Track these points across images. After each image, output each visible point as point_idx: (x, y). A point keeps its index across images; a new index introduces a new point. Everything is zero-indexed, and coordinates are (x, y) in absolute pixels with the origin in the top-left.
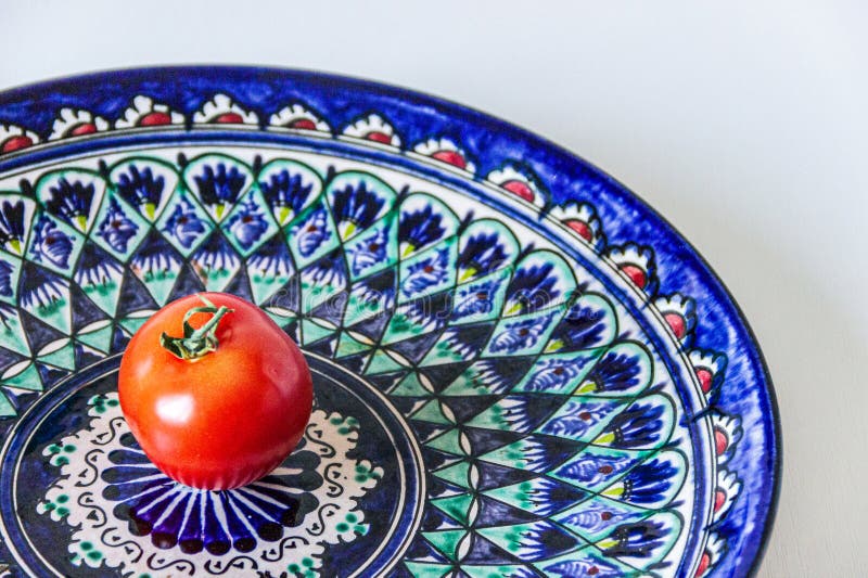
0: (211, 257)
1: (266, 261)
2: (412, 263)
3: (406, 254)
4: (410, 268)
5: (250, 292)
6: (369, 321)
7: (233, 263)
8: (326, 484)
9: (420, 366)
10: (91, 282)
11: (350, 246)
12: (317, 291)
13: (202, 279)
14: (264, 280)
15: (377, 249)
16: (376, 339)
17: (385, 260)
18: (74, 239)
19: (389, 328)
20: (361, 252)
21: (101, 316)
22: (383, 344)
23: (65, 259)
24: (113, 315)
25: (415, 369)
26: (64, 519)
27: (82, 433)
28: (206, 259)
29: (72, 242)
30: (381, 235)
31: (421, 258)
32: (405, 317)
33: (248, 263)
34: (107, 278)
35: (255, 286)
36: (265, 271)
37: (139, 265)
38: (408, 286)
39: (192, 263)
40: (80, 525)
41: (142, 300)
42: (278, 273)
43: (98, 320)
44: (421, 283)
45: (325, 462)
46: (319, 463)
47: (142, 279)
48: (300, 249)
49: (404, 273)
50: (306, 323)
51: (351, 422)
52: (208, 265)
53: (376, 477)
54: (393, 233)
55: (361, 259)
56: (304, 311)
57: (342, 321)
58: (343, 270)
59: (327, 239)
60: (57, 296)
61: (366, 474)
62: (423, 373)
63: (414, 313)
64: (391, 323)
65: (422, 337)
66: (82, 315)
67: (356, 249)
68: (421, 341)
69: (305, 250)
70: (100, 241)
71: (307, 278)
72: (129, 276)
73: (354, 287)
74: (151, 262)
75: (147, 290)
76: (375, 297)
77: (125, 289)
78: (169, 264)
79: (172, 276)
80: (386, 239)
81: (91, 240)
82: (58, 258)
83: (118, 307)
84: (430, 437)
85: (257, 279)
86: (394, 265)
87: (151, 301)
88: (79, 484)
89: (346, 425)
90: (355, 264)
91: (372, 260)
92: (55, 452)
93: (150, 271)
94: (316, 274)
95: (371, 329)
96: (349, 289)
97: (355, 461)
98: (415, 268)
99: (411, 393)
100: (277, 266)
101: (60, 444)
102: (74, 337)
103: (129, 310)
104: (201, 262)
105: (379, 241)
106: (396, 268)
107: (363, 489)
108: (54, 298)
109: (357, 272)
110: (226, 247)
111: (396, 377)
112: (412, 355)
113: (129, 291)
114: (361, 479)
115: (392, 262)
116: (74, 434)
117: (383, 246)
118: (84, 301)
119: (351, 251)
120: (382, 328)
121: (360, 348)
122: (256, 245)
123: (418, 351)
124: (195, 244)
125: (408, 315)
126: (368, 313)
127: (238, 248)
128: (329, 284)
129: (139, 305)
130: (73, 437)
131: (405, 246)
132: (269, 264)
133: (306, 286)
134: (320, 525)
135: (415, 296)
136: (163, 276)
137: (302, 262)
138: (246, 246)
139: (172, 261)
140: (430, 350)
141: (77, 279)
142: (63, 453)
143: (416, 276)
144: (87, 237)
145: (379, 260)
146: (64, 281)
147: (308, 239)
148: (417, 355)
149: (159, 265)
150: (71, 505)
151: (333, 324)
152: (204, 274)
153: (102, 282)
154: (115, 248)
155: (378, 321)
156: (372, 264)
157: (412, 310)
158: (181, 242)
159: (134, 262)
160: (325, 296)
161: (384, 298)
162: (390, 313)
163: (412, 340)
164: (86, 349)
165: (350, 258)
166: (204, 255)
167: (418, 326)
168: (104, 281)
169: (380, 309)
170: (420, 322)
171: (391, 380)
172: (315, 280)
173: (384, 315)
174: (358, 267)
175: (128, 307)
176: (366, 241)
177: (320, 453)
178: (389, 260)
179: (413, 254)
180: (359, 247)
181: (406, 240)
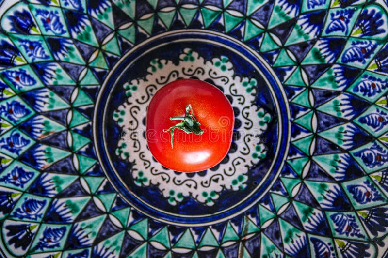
0: (36, 130)
1: (38, 102)
2: (43, 29)
3: (37, 31)
4: (47, 30)
5: (60, 110)
6: (81, 52)
7: (40, 119)
8: (196, 75)
9: (114, 28)
10: (54, 189)
11: (30, 59)
12: (60, 77)
13: (51, 134)
14: (51, 103)
15: (33, 46)
16: (95, 49)
17: (40, 42)
18: (26, 199)
19: (87, 42)
20: (34, 54)
21: (78, 183)
22: (98, 46)
23: (39, 202)
24: (76, 177)
25: (116, 31)
26: (217, 193)
27: (161, 188)
28: (37, 132)
29: (28, 199)
30: (24, 43)
31: (41, 24)
32: (79, 34)
33: (39, 111)
34: (51, 181)
35: (56, 108)
36: (45, 103)
37: (42, 166)
38: (58, 32)
39: (39, 139)
40: (221, 186)
41: (66, 163)
42: (47, 97)
43: (81, 184)
44: (57, 25)
45: (181, 75)
46: (182, 78)
47: (51, 163)
48: (30, 85)
49: (50, 33)
50: (82, 83)
51: (154, 62)
52: (41, 131)
53: (191, 52)
54: (23, 37)
55: (38, 55)
56: (74, 84)
57: (81, 65)
58: (46, 64)
59: (25, 71)
60: (64, 205)
61: (189, 57)
62: (119, 27)
63: (77, 30)
64: (83, 41)
65: (93, 27)
66: (77, 192)
67: (32, 57)
68: (96, 27)
69: (31, 83)
70: (26, 186)
71: (51, 82)
72: (50, 170)
73: (57, 58)
74: (40, 160)
75: (59, 161)
76: (65, 48)
77: (58, 172)
78: (41, 151)
79: (49, 149)
80: (26, 41)
81: (26, 190)
82: (40, 206)
83: (71, 175)
84: (163, 26)
85: (51, 107)
86: (44, 38)
87: (67, 159)
88: (196, 188)
89: (156, 65)
90: (42, 58)
91: (40, 49)
92: (174, 199)
93: (46, 160)
94: (48, 77)
95: (87, 52)
96: (59, 61)
97: (181, 62)
98: (47, 27)
99: (133, 33)
100: (42, 97)
101: (169, 198)
102: (92, 195)
103: (73, 169)
104: (39, 135)
105: (28, 45)
106: (46, 37)
107: (199, 58)
108: (66, 206)
109: (47, 57)
110: (29, 122)
111: (121, 40)
112: (105, 32)
113: (60, 170)
114: (192, 59)
115: (42, 39)
116: (162, 192)
117: (31, 43)
118: (67, 191)
119: (33, 59)
120: (87, 46)
121: (100, 57)
122: (27, 107)
123: (103, 29)
124: (27, 138)
125: (78, 32)
126: (76, 52)
127: (29, 116)
128: (54, 71)
129: (69, 165)
130: (164, 192)
131: (32, 32)
132: (41, 101)
133: (56, 83)
134: (223, 78)
135: (65, 28)
136: (49, 153)
137: (39, 84)
138: (28, 112)
139: (39, 149)
140: (103, 23)
141: (52, 196)
142: (175, 196)
143: (52, 27)
144: (24, 192)
145: (40, 45)
146: (54, 202)
147: (24, 81)
148: (106, 30)
149: (41, 156)
150: (209, 191)
151: (83, 70)
152: (47, 133)
153: (54, 183)
154: (31, 178)
155: (82, 48)
156: (43, 49)
157: (75, 30)
158: (25, 145)
159: (39, 168)
160: (63, 73)
161: (66, 44)
162: (76, 41)
163: (96, 31)
164: (101, 188)
165: (37, 60)
166: (35, 134)
167: (86, 28)
168: (53, 182)
169: (73, 46)
170: (83, 27)
171: (123, 43)
172: (51, 78)
173: (77, 45)
174: (44, 56)
175: (71, 169)
176: (27, 52)
177: (176, 78)
178: (40, 40)
179: (37, 28)
180: (30, 55)
181: (29, 31)
